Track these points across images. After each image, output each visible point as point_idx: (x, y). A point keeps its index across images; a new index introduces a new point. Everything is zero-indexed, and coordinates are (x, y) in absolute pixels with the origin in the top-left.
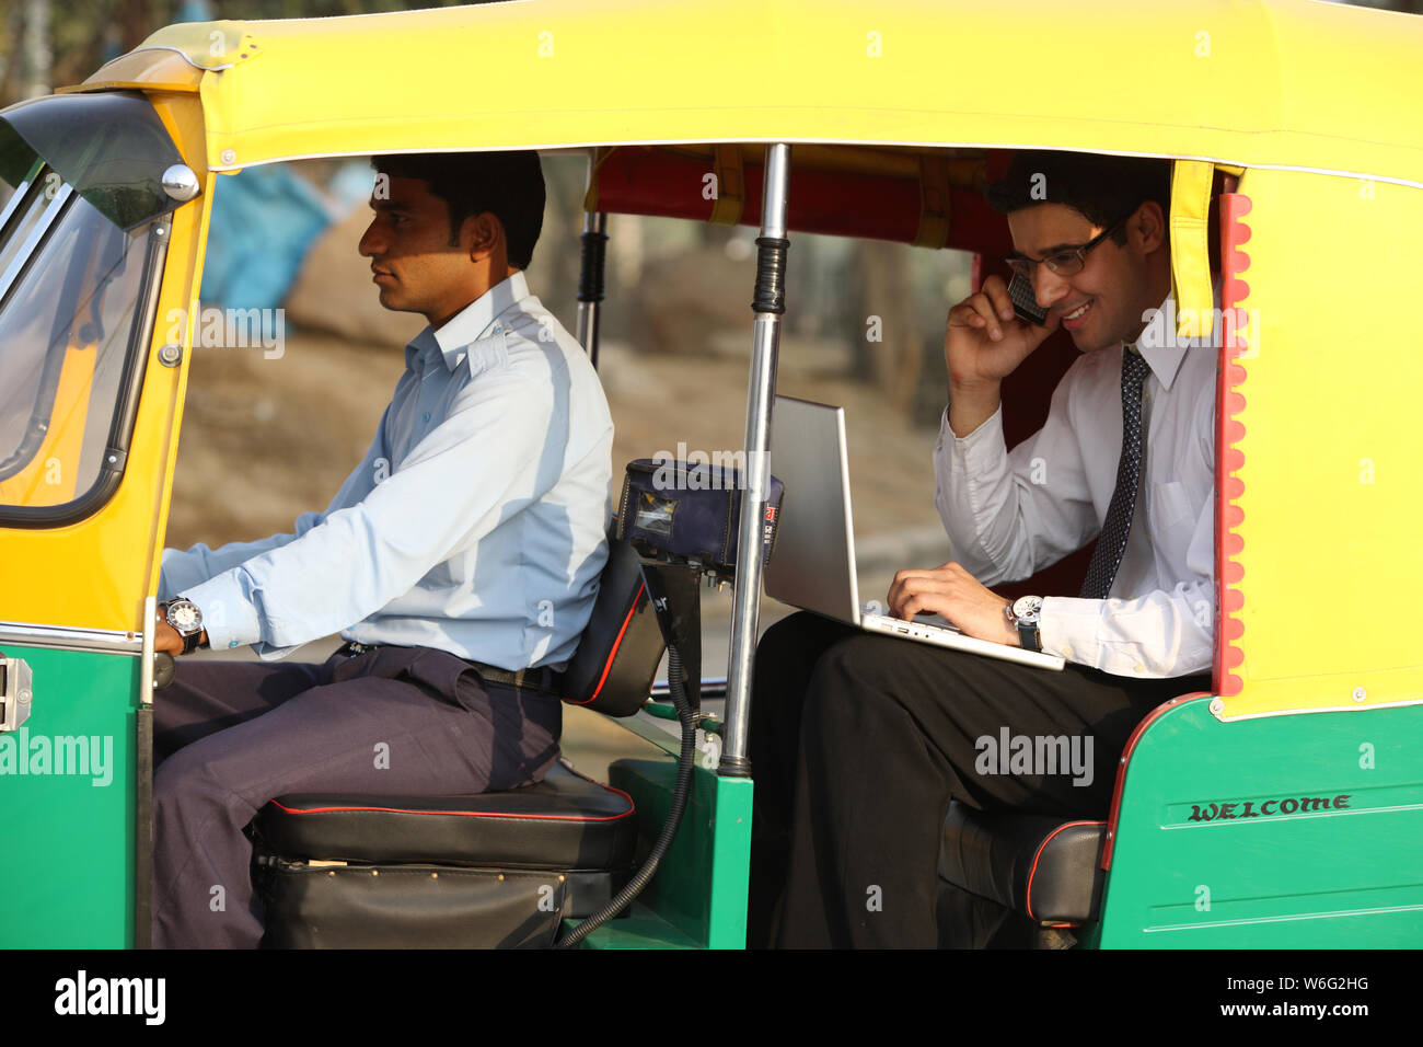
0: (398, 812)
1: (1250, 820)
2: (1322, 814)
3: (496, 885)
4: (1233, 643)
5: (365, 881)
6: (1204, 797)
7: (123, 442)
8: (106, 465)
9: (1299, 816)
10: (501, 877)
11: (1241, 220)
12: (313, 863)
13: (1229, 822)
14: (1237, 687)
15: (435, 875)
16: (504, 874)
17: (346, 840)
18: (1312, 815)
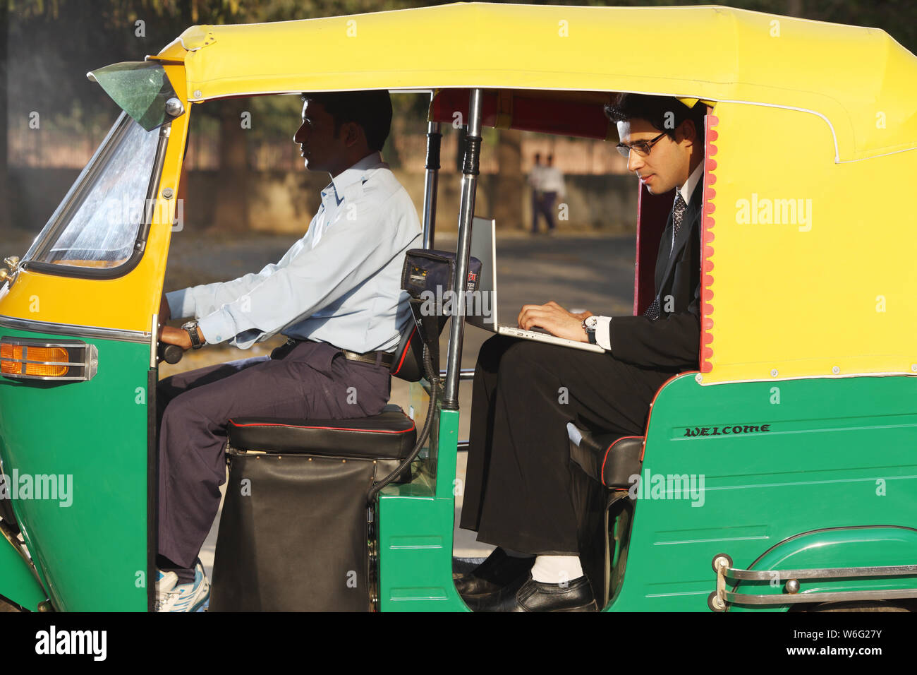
0: (291, 427)
1: (717, 436)
2: (754, 434)
3: (342, 465)
4: (707, 346)
5: (275, 462)
6: (693, 424)
7: (144, 237)
8: (136, 248)
9: (742, 435)
10: (344, 461)
11: (713, 128)
12: (249, 452)
13: (705, 437)
14: (709, 368)
15: (310, 459)
16: (346, 459)
17: (263, 440)
18: (749, 434)
